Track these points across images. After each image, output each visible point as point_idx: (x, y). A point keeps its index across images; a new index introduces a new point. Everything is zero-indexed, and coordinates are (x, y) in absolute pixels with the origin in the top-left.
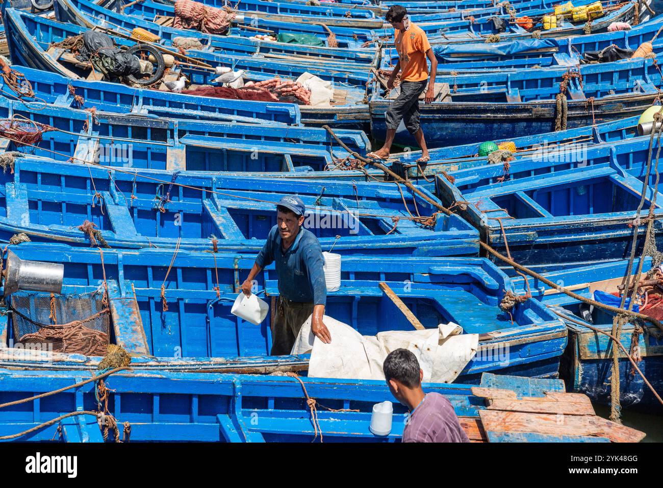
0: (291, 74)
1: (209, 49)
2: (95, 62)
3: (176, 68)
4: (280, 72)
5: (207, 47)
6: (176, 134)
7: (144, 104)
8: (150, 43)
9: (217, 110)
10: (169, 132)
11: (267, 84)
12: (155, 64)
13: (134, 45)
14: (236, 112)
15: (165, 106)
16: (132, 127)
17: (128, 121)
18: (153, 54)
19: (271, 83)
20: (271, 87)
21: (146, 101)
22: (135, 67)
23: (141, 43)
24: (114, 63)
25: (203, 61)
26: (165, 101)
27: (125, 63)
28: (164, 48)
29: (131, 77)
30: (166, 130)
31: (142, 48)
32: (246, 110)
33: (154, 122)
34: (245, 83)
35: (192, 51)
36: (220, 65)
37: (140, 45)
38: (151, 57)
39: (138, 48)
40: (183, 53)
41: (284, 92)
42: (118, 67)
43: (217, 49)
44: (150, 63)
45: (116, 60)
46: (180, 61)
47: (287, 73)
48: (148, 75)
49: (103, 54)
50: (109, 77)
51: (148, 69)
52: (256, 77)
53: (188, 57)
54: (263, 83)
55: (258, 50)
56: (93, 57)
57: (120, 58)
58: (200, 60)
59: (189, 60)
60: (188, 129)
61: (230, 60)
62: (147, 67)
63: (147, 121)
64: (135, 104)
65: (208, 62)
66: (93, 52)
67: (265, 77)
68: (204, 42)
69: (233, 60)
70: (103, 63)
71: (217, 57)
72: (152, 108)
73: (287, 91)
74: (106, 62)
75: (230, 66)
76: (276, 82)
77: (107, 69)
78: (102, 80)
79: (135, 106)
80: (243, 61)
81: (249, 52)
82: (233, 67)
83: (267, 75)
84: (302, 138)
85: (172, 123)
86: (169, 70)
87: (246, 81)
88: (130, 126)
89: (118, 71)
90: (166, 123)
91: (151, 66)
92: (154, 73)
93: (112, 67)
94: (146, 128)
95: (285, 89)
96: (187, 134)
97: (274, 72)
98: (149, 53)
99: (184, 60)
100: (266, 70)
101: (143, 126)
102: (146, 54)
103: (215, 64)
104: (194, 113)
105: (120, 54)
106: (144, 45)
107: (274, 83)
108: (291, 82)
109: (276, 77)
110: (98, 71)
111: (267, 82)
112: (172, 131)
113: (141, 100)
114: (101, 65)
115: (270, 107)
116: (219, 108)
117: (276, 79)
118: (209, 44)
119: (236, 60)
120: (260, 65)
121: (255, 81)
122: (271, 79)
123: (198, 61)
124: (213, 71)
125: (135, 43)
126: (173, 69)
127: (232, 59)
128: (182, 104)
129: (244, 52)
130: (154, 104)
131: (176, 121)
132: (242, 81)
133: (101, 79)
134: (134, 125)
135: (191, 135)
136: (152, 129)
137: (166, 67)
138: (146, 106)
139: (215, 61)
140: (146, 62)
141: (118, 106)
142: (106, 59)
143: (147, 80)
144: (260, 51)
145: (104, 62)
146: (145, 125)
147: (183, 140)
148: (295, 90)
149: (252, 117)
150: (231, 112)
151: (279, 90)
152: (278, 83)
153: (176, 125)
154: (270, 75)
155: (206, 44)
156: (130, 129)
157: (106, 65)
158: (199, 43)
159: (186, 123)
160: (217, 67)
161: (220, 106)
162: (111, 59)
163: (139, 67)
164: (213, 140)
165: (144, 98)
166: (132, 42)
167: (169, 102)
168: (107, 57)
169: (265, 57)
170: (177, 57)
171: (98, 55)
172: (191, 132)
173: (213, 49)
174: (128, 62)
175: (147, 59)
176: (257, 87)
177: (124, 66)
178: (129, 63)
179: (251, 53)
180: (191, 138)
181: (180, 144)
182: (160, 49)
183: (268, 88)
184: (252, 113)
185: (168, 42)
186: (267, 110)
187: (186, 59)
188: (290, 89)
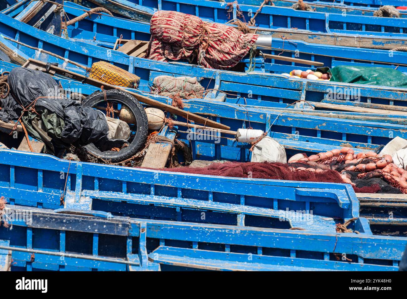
0: (370, 140)
1: (217, 95)
2: (30, 121)
3: (168, 132)
4: (351, 138)
5: (215, 92)
6: (143, 244)
7: (84, 187)
8: (121, 88)
9: (211, 196)
10: (129, 242)
11: (329, 158)
12: (133, 125)
13: (96, 93)
14: (242, 200)
15: (120, 190)
16: (67, 232)
17: (61, 222)
18: (127, 108)
19: (337, 155)
20: (338, 162)
21: (88, 183)
22: (99, 129)
23: (106, 88)
24: (62, 123)
25: (215, 119)
26: (120, 183)
27: (82, 122)
28: (146, 96)
29: (90, 148)
30: (125, 239)
31: (108, 96)
32: (260, 195)
33: (104, 223)
34: (289, 157)
35: (195, 102)
36: (244, 125)
37: (105, 92)
38: (124, 112)
39: (102, 98)
40: (180, 106)
41: (360, 171)
42: (70, 130)
43: (231, 95)
44: (125, 123)
45: (66, 117)
46: (174, 119)
47: (363, 139)
48: (119, 144)
49: (44, 108)
50: (53, 148)
51: (122, 134)
52: (309, 146)
53: (188, 113)
54: (322, 155)
55: (303, 96)
56: (26, 114)
57: (72, 113)
58: (209, 117)
59: (191, 118)
60: (163, 236)
61: (261, 117)
62: (119, 130)
63: (93, 222)
64: (68, 187)
65: (223, 120)
66: (27, 104)
67: (324, 146)
68: (208, 83)
69: (268, 116)
70: (43, 124)
71: (240, 112)
72: (98, 194)
73: (367, 170)
74: (50, 121)
75: (262, 126)
76: (345, 154)
77: (50, 134)
78: (42, 152)
79: (69, 192)
80: (285, 117)
81: (286, 101)
82: (268, 129)
83: (328, 143)
84: (362, 253)
85: (138, 227)
86: (156, 135)
87: (290, 153)
88: (63, 231)
89: (70, 137)
90: (125, 226)
91: (126, 128)
92: (130, 141)
93: (58, 131)
94: (91, 235)
95: (363, 166)
96: (162, 245)
97: (338, 136)
98: (119, 106)
99: (182, 117)
100: (326, 134)
101: (86, 230)
102: (116, 108)
103: (236, 124)
104: (172, 201)
105: (73, 107)
106: (111, 91)
107: (342, 157)
108: (372, 153)
109: (345, 146)
110: (35, 137)
111: (328, 154)
112: (136, 241)
113: (79, 181)
114: (40, 127)
115: (303, 190)
116: (214, 193)
117: (346, 149)
118: (217, 86)
119: (273, 117)
120: (315, 124)
121: (308, 154)
122: (336, 150)
123: (206, 119)
124: (233, 136)
125: (96, 88)
126: (163, 134)
127: (265, 115)
128: (150, 186)
129: (277, 99)
130: (101, 189)
131: (143, 223)
132: (284, 153)
133: (40, 151)
134: (70, 229)
135: (168, 248)
136: (100, 236)
137: (151, 129)
138: (88, 191)
139: (236, 118)
140: (118, 121)
141: (40, 191)
142: (49, 117)
143: (117, 153)
144: (307, 99)
145: (46, 121)
146: (88, 229)
147: (156, 256)
148: (382, 168)
149: (272, 208)
150: (235, 199)
151: (352, 167)
152: (349, 157)
153: (143, 229)
154: (332, 143)
155: (212, 86)
156: (63, 236)
157: (49, 126)
158: (199, 85)
159: (159, 226)
160: (240, 130)
161: (216, 190)
162: (58, 116)
163: (106, 129)
164: (206, 257)
165: (84, 178)
166: (90, 87)
167: (128, 183)
168: (50, 112)
169: (317, 108)
170: (168, 113)
171: (34, 110)
172: (168, 242)
173: (223, 95)
174: (87, 121)
175: (117, 116)
176: (313, 163)
177: (80, 127)
178: (89, 122)
179: (292, 102)
180: (168, 253)
181: (151, 263)
182: (140, 99)
183: (331, 164)
184: (272, 200)
185: (144, 84)
186: (297, 196)
187: (185, 115)
188: (372, 165)
